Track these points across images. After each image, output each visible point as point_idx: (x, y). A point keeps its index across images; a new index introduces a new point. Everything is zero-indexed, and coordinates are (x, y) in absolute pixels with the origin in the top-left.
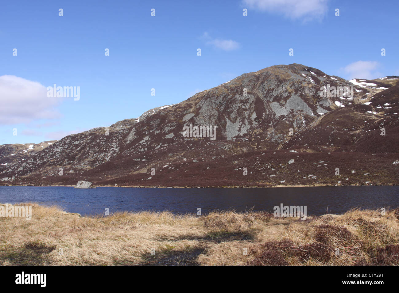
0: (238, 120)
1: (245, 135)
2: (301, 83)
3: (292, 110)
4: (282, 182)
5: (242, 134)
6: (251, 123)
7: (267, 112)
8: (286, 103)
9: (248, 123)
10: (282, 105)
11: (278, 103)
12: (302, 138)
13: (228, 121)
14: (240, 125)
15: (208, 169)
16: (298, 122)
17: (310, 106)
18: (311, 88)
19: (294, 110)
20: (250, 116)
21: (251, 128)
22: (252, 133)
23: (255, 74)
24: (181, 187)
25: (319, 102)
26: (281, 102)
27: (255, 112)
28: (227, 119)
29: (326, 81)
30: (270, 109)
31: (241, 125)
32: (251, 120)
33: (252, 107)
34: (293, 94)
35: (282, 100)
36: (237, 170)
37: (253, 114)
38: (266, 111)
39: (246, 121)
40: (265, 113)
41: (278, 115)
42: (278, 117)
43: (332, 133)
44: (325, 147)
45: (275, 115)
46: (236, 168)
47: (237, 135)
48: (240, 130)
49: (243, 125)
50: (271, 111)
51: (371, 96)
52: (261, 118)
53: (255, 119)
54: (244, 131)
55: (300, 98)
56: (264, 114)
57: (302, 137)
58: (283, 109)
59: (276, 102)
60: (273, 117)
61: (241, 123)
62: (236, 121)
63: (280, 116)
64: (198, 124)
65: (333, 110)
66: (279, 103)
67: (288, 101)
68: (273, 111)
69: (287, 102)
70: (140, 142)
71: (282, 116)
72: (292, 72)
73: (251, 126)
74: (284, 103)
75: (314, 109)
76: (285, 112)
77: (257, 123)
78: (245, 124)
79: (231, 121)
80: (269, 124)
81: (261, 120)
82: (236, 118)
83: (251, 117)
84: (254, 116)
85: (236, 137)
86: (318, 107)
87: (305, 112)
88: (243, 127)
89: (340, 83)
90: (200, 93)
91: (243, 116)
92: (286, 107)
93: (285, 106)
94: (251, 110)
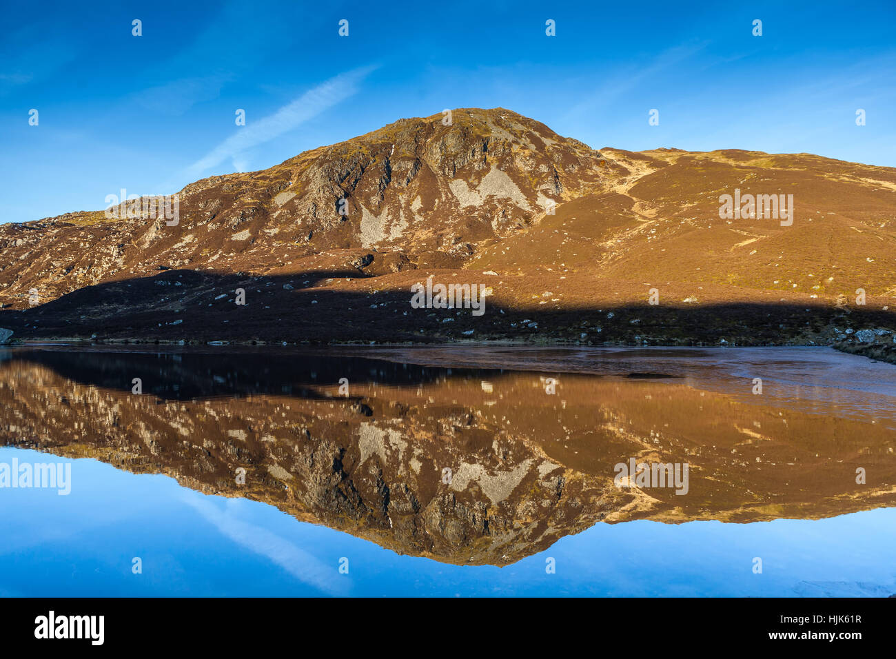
0: (386, 211)
1: (397, 242)
2: (510, 145)
3: (493, 196)
4: (467, 333)
5: (391, 239)
6: (410, 218)
7: (444, 199)
8: (479, 183)
9: (405, 217)
10: (472, 187)
11: (465, 183)
12: (506, 251)
13: (365, 211)
14: (388, 221)
16: (500, 220)
17: (524, 190)
18: (528, 158)
19: (495, 198)
20: (409, 204)
21: (411, 227)
22: (413, 236)
23: (424, 120)
25: (540, 184)
26: (470, 181)
27: (419, 197)
28: (362, 206)
29: (556, 146)
30: (448, 193)
31: (391, 221)
32: (410, 211)
33: (415, 187)
34: (493, 167)
35: (473, 178)
36: (376, 307)
37: (415, 200)
38: (441, 197)
39: (401, 213)
40: (439, 200)
41: (464, 205)
42: (464, 209)
43: (563, 243)
44: (550, 269)
45: (457, 204)
46: (374, 303)
47: (381, 239)
48: (388, 231)
49: (395, 221)
50: (450, 196)
51: (634, 180)
52: (432, 209)
53: (419, 211)
54: (396, 233)
55: (506, 174)
56: (437, 201)
57: (508, 248)
58: (474, 194)
59: (461, 180)
60: (453, 208)
61: (390, 217)
62: (380, 214)
63: (468, 207)
64: (303, 215)
65: (565, 201)
66: (468, 181)
67: (483, 179)
68: (453, 197)
69: (482, 181)
70: (175, 247)
71: (471, 207)
72: (493, 123)
73: (411, 225)
74: (476, 183)
75: (531, 196)
76: (476, 200)
77: (421, 219)
78: (398, 219)
79: (371, 211)
80: (446, 222)
81: (430, 213)
82: (380, 207)
83: (411, 205)
84: (417, 204)
85: (378, 243)
86: (539, 194)
87: (514, 201)
88: (395, 225)
89: (581, 153)
90: (311, 151)
91: (394, 203)
92: (479, 191)
93: (477, 188)
94: (411, 193)
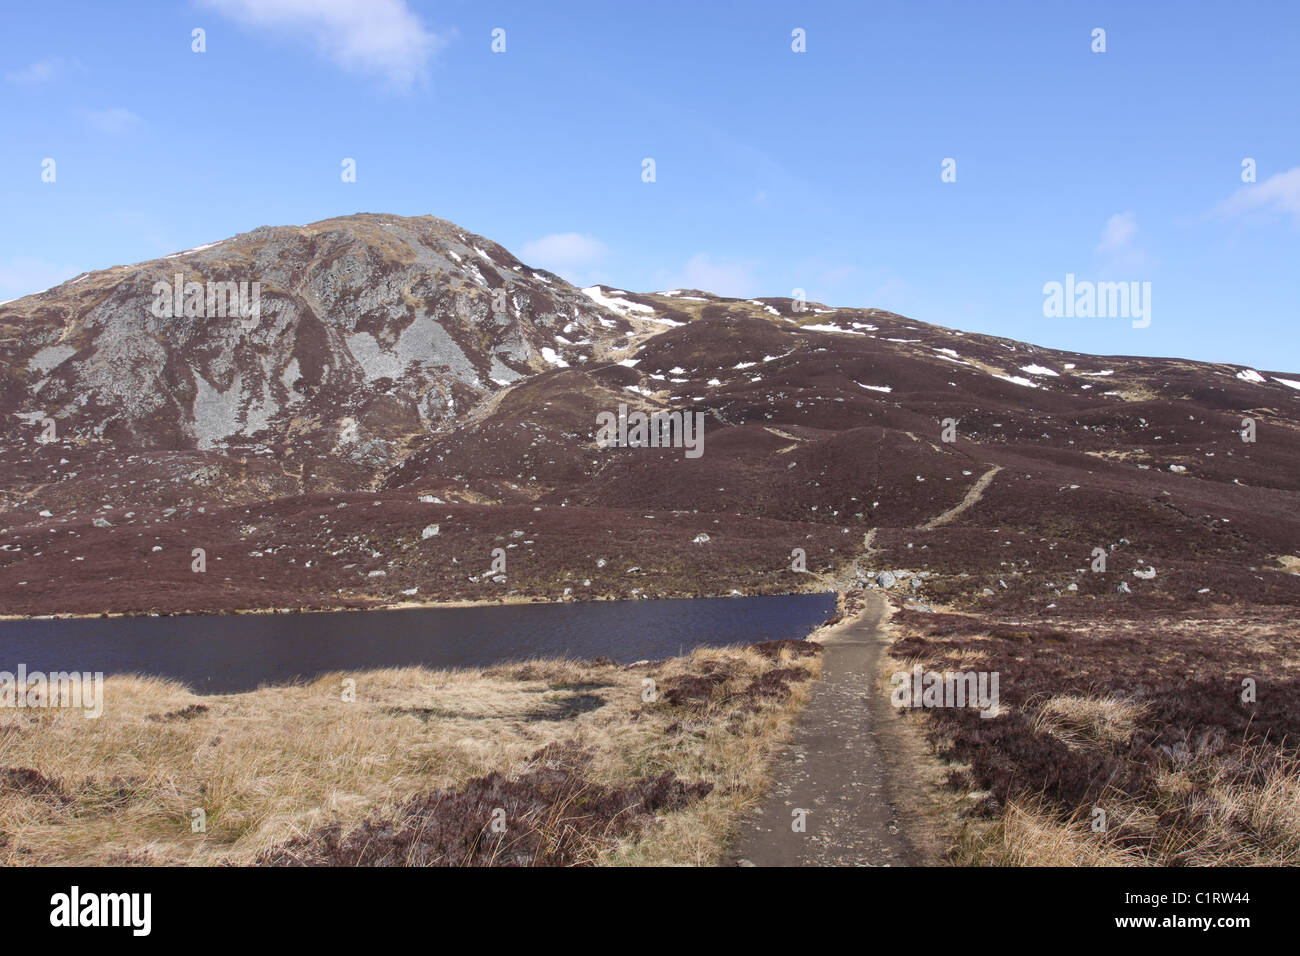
0: (238, 383)
1: (260, 436)
2: (446, 280)
3: (417, 363)
4: (407, 592)
5: (249, 432)
6: (281, 395)
7: (338, 365)
8: (396, 338)
9: (272, 395)
10: (385, 346)
11: (373, 339)
12: (445, 456)
13: (201, 382)
14: (243, 402)
15: (157, 551)
16: (432, 402)
17: (471, 355)
18: (476, 301)
19: (423, 365)
20: (278, 372)
21: (283, 413)
22: (287, 429)
23: (302, 232)
24: (86, 616)
25: (496, 344)
26: (382, 335)
27: (295, 361)
28: (197, 375)
29: (520, 283)
30: (346, 356)
31: (249, 402)
32: (281, 385)
33: (289, 344)
34: (420, 313)
35: (386, 330)
36: (261, 555)
37: (290, 366)
38: (334, 362)
39: (266, 387)
40: (330, 366)
41: (372, 376)
42: (372, 382)
43: (534, 444)
44: (515, 486)
45: (361, 376)
46: (257, 549)
47: (232, 433)
48: (242, 418)
49: (254, 401)
50: (348, 360)
51: (639, 342)
52: (317, 383)
53: (297, 385)
54: (258, 422)
55: (439, 327)
56: (326, 368)
57: (448, 451)
58: (388, 357)
59: (366, 333)
60: (354, 381)
61: (246, 395)
62: (228, 387)
63: (378, 380)
64: (89, 389)
65: (535, 372)
66: (377, 337)
67: (403, 333)
68: (354, 363)
69: (402, 337)
71: (384, 380)
72: (420, 241)
73: (282, 407)
74: (391, 339)
75: (482, 366)
76: (392, 367)
77: (301, 398)
78: (260, 398)
79: (213, 384)
80: (343, 405)
81: (315, 388)
82: (230, 375)
83: (282, 375)
84: (293, 373)
85: (228, 439)
86: (494, 360)
87: (453, 372)
88: (256, 409)
89: (559, 295)
90: (97, 274)
91: (253, 370)
92: (396, 353)
93: (394, 349)
94: (281, 353)
